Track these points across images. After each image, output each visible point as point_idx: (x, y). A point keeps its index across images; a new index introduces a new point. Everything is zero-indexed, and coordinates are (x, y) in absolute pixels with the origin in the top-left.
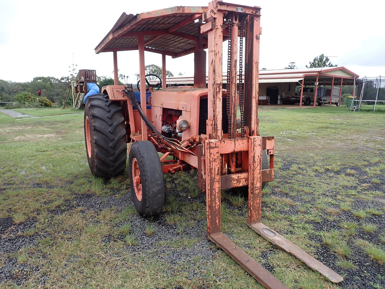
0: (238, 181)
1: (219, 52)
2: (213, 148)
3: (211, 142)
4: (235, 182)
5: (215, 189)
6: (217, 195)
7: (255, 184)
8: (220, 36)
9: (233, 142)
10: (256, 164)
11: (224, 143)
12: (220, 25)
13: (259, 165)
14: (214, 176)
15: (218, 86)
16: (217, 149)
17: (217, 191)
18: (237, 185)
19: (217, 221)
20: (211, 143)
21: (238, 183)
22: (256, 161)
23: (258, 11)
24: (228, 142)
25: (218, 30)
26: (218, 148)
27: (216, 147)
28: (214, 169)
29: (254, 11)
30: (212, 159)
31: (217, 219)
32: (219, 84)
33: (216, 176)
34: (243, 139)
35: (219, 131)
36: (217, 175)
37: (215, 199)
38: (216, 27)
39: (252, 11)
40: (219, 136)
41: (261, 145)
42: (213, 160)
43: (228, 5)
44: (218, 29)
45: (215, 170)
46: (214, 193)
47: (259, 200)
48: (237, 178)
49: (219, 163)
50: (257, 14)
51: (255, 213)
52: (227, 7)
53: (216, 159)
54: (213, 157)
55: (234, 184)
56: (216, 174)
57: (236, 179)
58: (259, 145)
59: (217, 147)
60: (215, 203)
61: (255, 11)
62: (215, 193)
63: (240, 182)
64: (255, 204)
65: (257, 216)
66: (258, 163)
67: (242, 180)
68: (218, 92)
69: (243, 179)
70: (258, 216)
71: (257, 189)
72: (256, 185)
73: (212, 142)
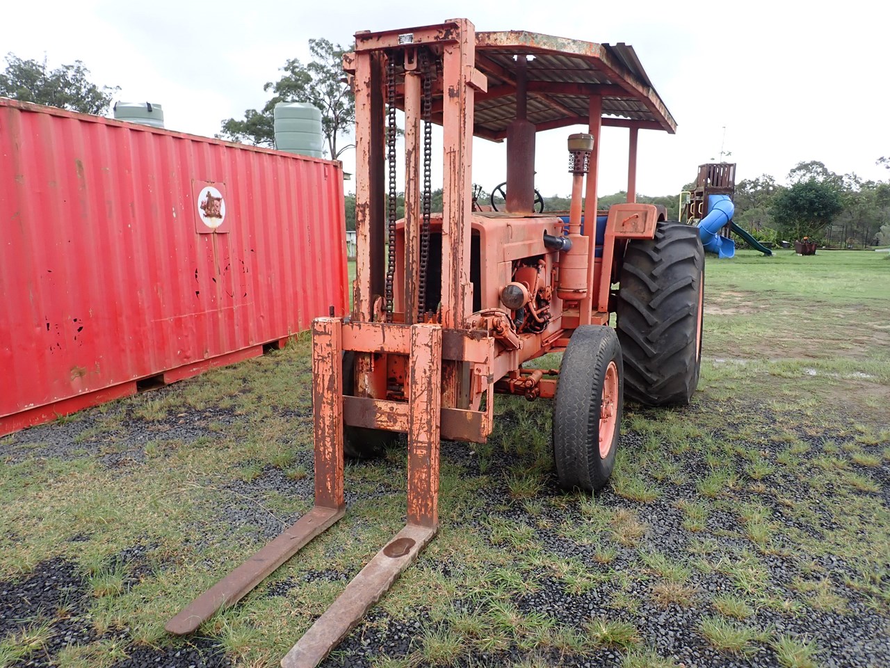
0: (392, 417)
1: (361, 138)
2: (319, 335)
3: (316, 320)
4: (384, 418)
5: (324, 418)
6: (327, 430)
7: (416, 433)
8: (364, 105)
9: (380, 329)
10: (418, 387)
11: (360, 329)
12: (365, 82)
13: (426, 392)
14: (321, 392)
15: (362, 209)
16: (328, 337)
17: (327, 423)
18: (388, 426)
19: (329, 484)
20: (315, 324)
21: (390, 422)
22: (419, 381)
23: (452, 31)
24: (368, 328)
25: (360, 93)
26: (331, 335)
27: (325, 333)
28: (321, 376)
29: (440, 32)
30: (318, 356)
31: (329, 479)
32: (362, 206)
33: (326, 391)
34: (402, 327)
35: (363, 303)
36: (328, 389)
37: (324, 439)
38: (356, 89)
39: (437, 34)
40: (363, 314)
41: (431, 347)
42: (320, 358)
43: (380, 35)
44: (359, 90)
45: (323, 380)
46: (322, 425)
47: (426, 473)
48: (388, 410)
49: (332, 367)
50: (450, 37)
51: (415, 501)
52: (378, 40)
53: (326, 358)
54: (320, 351)
55: (381, 421)
56: (326, 387)
57: (386, 412)
58: (427, 345)
59: (328, 334)
60: (325, 445)
61: (444, 32)
62: (324, 427)
63: (395, 421)
64: (416, 481)
65: (421, 510)
66: (424, 388)
67: (400, 419)
68: (361, 221)
69: (402, 417)
70: (423, 510)
71: (420, 446)
72: (418, 435)
73: (317, 323)
